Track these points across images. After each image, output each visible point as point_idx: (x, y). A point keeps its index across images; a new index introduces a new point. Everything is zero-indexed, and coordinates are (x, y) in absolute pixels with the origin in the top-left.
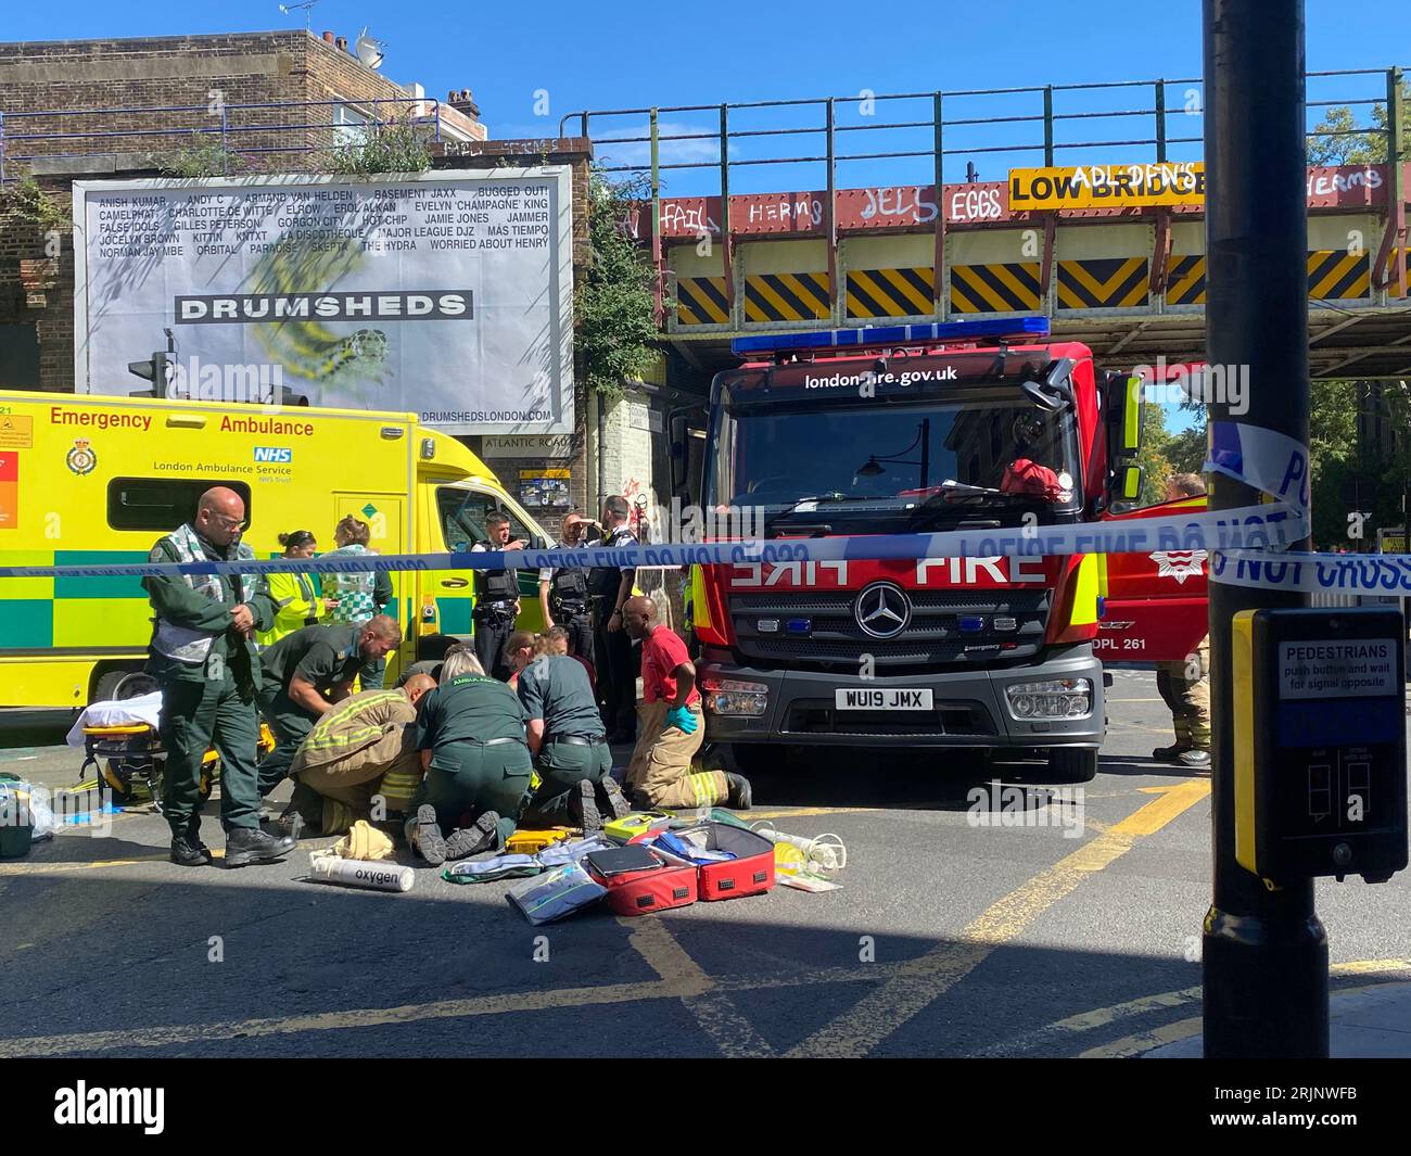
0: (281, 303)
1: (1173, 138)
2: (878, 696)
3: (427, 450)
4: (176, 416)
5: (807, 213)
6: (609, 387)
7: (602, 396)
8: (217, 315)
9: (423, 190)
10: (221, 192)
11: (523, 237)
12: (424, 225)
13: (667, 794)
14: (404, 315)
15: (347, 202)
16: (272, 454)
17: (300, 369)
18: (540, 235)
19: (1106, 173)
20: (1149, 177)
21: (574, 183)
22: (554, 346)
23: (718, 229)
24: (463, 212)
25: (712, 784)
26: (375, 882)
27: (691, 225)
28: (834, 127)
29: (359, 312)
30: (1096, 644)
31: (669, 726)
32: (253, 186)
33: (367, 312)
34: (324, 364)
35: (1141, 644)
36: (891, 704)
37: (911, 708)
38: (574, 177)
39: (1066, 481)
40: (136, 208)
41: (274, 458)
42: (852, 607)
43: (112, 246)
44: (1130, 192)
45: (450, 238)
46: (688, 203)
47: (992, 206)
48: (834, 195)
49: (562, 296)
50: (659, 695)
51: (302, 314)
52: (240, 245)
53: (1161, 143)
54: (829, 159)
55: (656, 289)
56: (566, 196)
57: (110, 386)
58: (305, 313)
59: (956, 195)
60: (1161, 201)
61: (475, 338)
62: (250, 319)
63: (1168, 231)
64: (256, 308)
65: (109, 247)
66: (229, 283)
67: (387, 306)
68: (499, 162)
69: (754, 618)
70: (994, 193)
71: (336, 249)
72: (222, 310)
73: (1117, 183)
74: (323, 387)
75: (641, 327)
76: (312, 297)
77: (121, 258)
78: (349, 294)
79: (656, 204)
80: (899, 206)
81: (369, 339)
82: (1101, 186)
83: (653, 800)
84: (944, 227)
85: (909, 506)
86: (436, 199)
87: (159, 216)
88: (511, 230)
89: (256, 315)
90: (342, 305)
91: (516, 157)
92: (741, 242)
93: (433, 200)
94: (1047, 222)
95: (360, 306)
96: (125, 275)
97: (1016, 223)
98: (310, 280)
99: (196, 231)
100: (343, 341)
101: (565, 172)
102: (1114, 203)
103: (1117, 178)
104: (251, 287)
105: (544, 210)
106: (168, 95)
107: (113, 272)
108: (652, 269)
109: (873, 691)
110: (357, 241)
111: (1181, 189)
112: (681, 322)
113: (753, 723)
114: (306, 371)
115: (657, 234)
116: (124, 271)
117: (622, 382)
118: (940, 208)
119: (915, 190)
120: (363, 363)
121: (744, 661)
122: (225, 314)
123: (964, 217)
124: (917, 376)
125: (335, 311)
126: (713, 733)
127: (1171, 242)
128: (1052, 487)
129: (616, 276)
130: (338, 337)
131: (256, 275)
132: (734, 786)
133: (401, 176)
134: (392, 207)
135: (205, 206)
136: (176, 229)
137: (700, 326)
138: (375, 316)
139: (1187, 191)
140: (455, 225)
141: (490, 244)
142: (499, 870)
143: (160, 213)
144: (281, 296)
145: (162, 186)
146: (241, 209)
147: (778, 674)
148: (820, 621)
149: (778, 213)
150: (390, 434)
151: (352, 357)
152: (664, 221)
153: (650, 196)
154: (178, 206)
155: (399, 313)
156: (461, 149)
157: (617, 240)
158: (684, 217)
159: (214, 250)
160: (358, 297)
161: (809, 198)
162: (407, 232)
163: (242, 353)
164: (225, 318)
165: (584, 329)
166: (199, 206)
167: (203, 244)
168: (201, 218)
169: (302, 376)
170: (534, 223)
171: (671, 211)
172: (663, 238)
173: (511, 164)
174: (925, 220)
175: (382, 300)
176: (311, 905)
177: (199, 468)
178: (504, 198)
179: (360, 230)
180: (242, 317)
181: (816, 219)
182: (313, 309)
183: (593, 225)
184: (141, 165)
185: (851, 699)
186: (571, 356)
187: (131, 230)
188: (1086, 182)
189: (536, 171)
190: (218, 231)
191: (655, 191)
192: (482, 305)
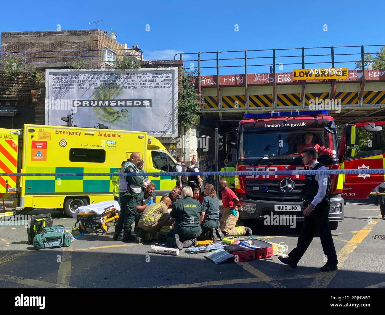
0: (101, 102)
1: (336, 62)
2: (286, 207)
3: (149, 142)
4: (87, 132)
5: (239, 80)
6: (187, 125)
7: (185, 127)
8: (84, 105)
9: (139, 73)
10: (85, 73)
11: (165, 86)
12: (139, 82)
13: (230, 232)
14: (133, 105)
15: (119, 76)
16: (111, 142)
17: (105, 119)
18: (169, 85)
19: (319, 70)
20: (330, 72)
21: (178, 72)
22: (173, 114)
23: (216, 84)
24: (149, 79)
25: (241, 230)
26: (170, 253)
27: (208, 83)
28: (247, 58)
29: (121, 105)
30: (342, 194)
31: (230, 214)
32: (94, 71)
33: (124, 105)
34: (112, 118)
35: (354, 194)
36: (289, 209)
37: (295, 210)
38: (179, 70)
39: (334, 152)
40: (62, 77)
41: (111, 143)
42: (279, 184)
43: (56, 87)
44: (325, 76)
45: (146, 86)
46: (208, 77)
47: (288, 79)
48: (247, 75)
49: (175, 101)
50: (228, 206)
51: (106, 105)
52: (90, 87)
53: (333, 63)
54: (245, 66)
55: (199, 99)
56: (176, 75)
57: (55, 123)
58: (107, 105)
59: (279, 76)
60: (333, 78)
61: (152, 112)
62: (92, 106)
63: (335, 86)
64: (94, 103)
65: (55, 87)
66: (87, 97)
67: (129, 103)
68: (159, 66)
69: (252, 187)
70: (289, 75)
71: (116, 88)
72: (85, 104)
73: (322, 73)
74: (111, 124)
75: (195, 109)
76: (109, 101)
77: (58, 90)
78: (119, 100)
79: (200, 77)
80: (264, 78)
81: (124, 112)
82: (317, 74)
83: (227, 234)
84: (276, 84)
85: (294, 158)
86: (142, 76)
87: (69, 79)
88: (162, 84)
89: (94, 105)
90: (117, 103)
91: (163, 65)
92: (221, 87)
93: (141, 76)
94: (303, 83)
95: (122, 103)
96: (59, 95)
97: (294, 83)
98: (108, 96)
99: (78, 83)
100: (117, 112)
101: (176, 69)
102: (321, 78)
103: (322, 72)
104: (93, 98)
105: (171, 79)
106: (61, 46)
107: (56, 93)
108: (198, 94)
109: (285, 206)
110: (121, 86)
111: (338, 75)
112: (205, 108)
113: (252, 214)
114: (107, 120)
115: (200, 85)
116: (59, 93)
117: (190, 124)
118: (275, 79)
119: (268, 74)
120: (122, 118)
121: (249, 198)
122: (86, 105)
123: (281, 81)
124: (295, 125)
125: (115, 104)
126: (241, 216)
127: (336, 88)
128: (331, 154)
129: (189, 96)
130: (116, 111)
131: (94, 95)
132: (247, 230)
133: (133, 70)
134: (131, 78)
135: (81, 76)
136: (73, 82)
137: (210, 109)
138: (126, 106)
139: (340, 76)
140: (147, 82)
141: (156, 87)
142: (199, 250)
143: (69, 78)
144: (101, 100)
145: (70, 71)
146: (90, 77)
147: (259, 201)
148: (270, 187)
149: (232, 80)
150: (140, 137)
151: (119, 117)
152: (202, 82)
153: (198, 75)
154: (74, 76)
155: (132, 105)
156: (149, 63)
157: (189, 86)
158: (207, 81)
159: (83, 88)
160: (121, 101)
161: (240, 76)
162: (135, 84)
163: (90, 115)
164: (86, 106)
165: (181, 109)
166: (79, 77)
167: (80, 86)
168: (80, 80)
169: (106, 121)
170: (168, 82)
171: (203, 79)
172: (201, 86)
173: (162, 67)
174: (271, 82)
175: (128, 102)
176: (155, 258)
177: (93, 146)
178: (160, 76)
179: (122, 83)
180: (90, 106)
181: (242, 81)
182: (109, 104)
183: (183, 83)
184: (64, 65)
185: (279, 208)
186: (177, 116)
187: (61, 82)
188: (313, 73)
189: (169, 69)
190: (84, 83)
191: (199, 74)
192: (154, 103)
